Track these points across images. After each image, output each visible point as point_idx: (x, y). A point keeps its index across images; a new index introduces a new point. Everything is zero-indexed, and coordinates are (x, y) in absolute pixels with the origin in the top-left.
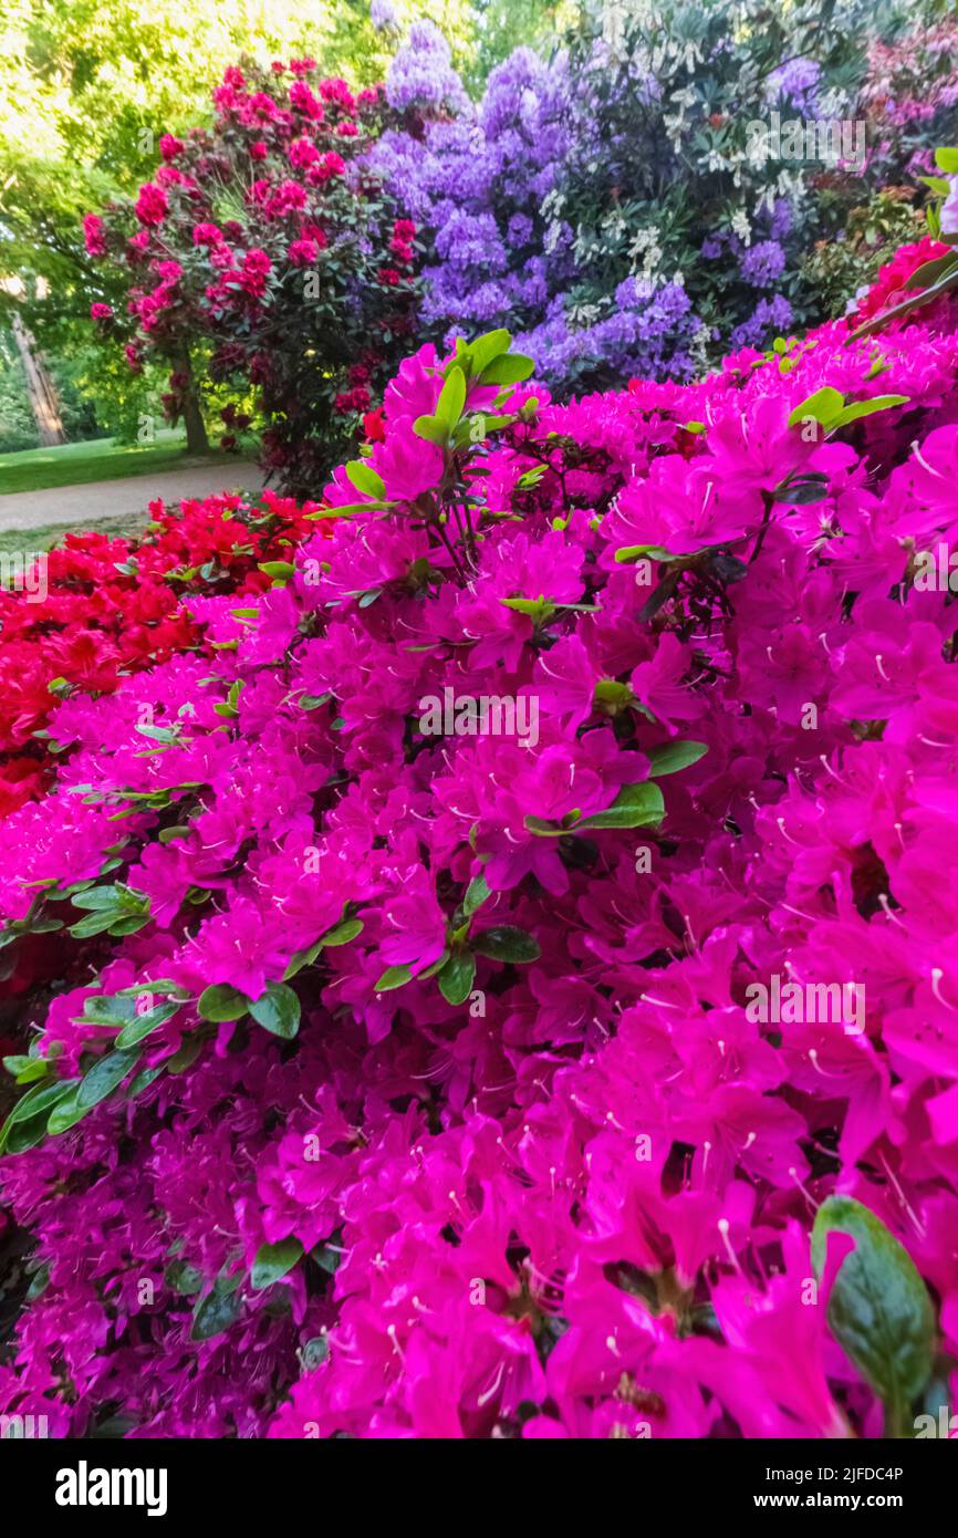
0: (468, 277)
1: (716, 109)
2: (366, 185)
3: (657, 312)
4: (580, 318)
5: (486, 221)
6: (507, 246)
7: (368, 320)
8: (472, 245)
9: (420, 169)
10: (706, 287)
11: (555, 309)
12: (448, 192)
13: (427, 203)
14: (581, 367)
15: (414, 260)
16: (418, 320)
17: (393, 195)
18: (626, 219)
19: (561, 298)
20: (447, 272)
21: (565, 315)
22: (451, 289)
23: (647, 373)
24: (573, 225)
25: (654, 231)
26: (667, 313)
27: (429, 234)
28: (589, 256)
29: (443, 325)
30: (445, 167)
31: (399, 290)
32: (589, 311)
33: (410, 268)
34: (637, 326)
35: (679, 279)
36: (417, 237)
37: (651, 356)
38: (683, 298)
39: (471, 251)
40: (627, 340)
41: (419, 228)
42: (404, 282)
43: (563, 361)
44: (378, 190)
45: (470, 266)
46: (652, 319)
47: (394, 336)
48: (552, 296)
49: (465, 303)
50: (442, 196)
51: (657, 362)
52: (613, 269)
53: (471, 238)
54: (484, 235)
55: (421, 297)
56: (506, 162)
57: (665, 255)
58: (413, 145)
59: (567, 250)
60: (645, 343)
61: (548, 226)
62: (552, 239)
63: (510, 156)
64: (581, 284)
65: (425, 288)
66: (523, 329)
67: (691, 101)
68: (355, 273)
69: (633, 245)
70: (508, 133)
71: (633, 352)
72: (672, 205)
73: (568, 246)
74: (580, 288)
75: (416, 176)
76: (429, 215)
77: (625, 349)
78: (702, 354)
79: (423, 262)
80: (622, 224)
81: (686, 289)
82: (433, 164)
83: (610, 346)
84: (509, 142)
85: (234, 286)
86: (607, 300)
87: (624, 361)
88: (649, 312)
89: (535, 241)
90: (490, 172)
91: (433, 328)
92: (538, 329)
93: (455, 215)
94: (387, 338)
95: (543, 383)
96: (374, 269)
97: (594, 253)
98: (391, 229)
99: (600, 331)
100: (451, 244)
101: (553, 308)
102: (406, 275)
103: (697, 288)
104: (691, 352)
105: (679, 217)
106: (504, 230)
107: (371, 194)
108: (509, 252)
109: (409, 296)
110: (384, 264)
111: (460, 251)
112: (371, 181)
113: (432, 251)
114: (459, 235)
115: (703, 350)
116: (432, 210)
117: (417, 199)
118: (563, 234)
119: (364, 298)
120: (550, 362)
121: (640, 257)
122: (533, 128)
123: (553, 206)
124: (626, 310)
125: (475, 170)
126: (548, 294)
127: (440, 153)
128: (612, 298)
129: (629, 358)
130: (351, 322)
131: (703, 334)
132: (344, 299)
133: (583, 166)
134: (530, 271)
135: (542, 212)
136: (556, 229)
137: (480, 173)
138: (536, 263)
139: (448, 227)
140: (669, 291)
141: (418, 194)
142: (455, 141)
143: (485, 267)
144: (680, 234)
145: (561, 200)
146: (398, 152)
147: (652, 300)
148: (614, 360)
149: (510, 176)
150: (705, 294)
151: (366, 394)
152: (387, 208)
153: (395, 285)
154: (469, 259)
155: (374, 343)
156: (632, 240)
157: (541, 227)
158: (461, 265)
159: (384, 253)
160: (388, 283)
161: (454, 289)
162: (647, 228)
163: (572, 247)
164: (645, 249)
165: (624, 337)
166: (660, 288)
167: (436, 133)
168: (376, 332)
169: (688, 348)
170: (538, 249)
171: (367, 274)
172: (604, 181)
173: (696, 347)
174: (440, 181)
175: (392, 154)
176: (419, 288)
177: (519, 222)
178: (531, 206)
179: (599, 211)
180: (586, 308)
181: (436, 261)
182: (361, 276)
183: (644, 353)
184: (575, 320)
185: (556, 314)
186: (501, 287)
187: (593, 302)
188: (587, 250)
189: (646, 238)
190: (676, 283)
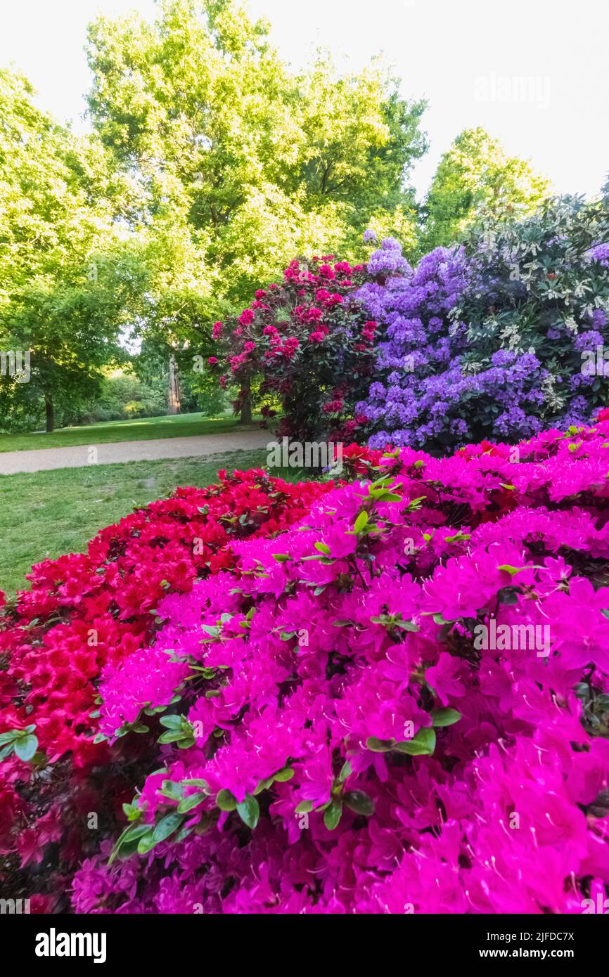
0: (404, 347)
1: (551, 270)
2: (353, 307)
3: (518, 368)
4: (469, 369)
5: (416, 322)
6: (427, 332)
7: (346, 367)
8: (407, 333)
9: (381, 298)
10: (551, 354)
11: (455, 364)
12: (396, 308)
13: (384, 313)
14: (469, 396)
15: (374, 339)
16: (373, 368)
17: (366, 310)
18: (497, 320)
19: (458, 358)
20: (392, 345)
21: (461, 367)
22: (393, 353)
23: (513, 400)
24: (466, 322)
25: (515, 327)
26: (525, 369)
27: (384, 327)
28: (476, 338)
29: (387, 371)
30: (395, 297)
31: (365, 354)
32: (476, 366)
33: (372, 343)
34: (505, 375)
35: (532, 350)
36: (377, 329)
37: (516, 390)
38: (535, 360)
39: (407, 336)
40: (499, 382)
41: (378, 324)
42: (368, 350)
43: (458, 393)
44: (359, 308)
45: (405, 343)
46: (515, 372)
47: (359, 375)
48: (453, 356)
49: (401, 360)
50: (392, 310)
51: (520, 393)
52: (492, 345)
53: (407, 329)
54: (415, 329)
55: (377, 357)
56: (429, 295)
57: (522, 339)
58: (379, 288)
59: (463, 335)
60: (511, 384)
61: (452, 323)
62: (454, 329)
63: (431, 292)
64: (471, 351)
65: (379, 353)
66: (435, 373)
67: (535, 267)
68: (342, 346)
69: (503, 333)
70: (430, 282)
71: (503, 388)
72: (526, 314)
73: (463, 333)
74: (470, 354)
75: (379, 302)
76: (385, 319)
77: (497, 387)
78: (551, 390)
79: (379, 340)
80: (496, 323)
81: (538, 356)
82: (389, 296)
83: (488, 385)
84: (431, 286)
85: (279, 353)
86: (487, 360)
87: (497, 393)
88: (513, 367)
89: (444, 329)
90: (420, 300)
91: (382, 372)
92: (444, 374)
93: (399, 319)
94: (356, 376)
95: (445, 403)
96: (352, 344)
97: (479, 337)
98: (364, 325)
99: (482, 377)
100: (395, 332)
101: (453, 363)
102: (368, 346)
103: (545, 354)
104: (542, 389)
105: (531, 319)
106: (426, 325)
107: (355, 311)
108: (428, 335)
109: (370, 357)
110: (358, 342)
111: (400, 336)
112: (355, 304)
113: (385, 334)
114: (401, 328)
115: (551, 388)
116: (386, 316)
117: (378, 311)
118: (460, 327)
119: (345, 357)
120: (449, 393)
121: (507, 339)
122: (445, 278)
123: (455, 314)
124: (498, 366)
125: (411, 299)
126: (451, 356)
127: (393, 291)
128: (490, 359)
129: (501, 391)
130: (337, 368)
131: (550, 379)
132: (334, 358)
133: (473, 295)
134: (440, 344)
135: (448, 317)
136: (456, 325)
137: (414, 300)
138: (444, 341)
139: (394, 324)
140: (526, 357)
141: (380, 309)
142: (402, 285)
143: (414, 343)
144: (532, 328)
145: (460, 311)
146: (371, 292)
147: (515, 361)
148: (491, 392)
149: (431, 301)
150: (551, 358)
151: (341, 404)
152: (363, 316)
153: (363, 351)
154: (405, 339)
155: (348, 378)
156: (502, 331)
157: (447, 323)
158: (400, 342)
159: (359, 336)
160: (359, 351)
161: (396, 352)
162: (511, 325)
163: (466, 334)
164: (510, 335)
165: (497, 380)
166: (520, 355)
167: (391, 283)
168: (350, 373)
169: (541, 386)
170: (446, 334)
171: (348, 346)
172: (486, 301)
173: (546, 386)
174: (392, 304)
175: (368, 292)
176: (375, 353)
177: (433, 321)
178: (443, 313)
179: (482, 316)
180: (473, 364)
181: (387, 339)
182: (345, 347)
183: (510, 390)
184: (467, 370)
185: (456, 366)
186: (423, 352)
187: (478, 361)
188: (475, 335)
189: (510, 330)
190: (530, 353)
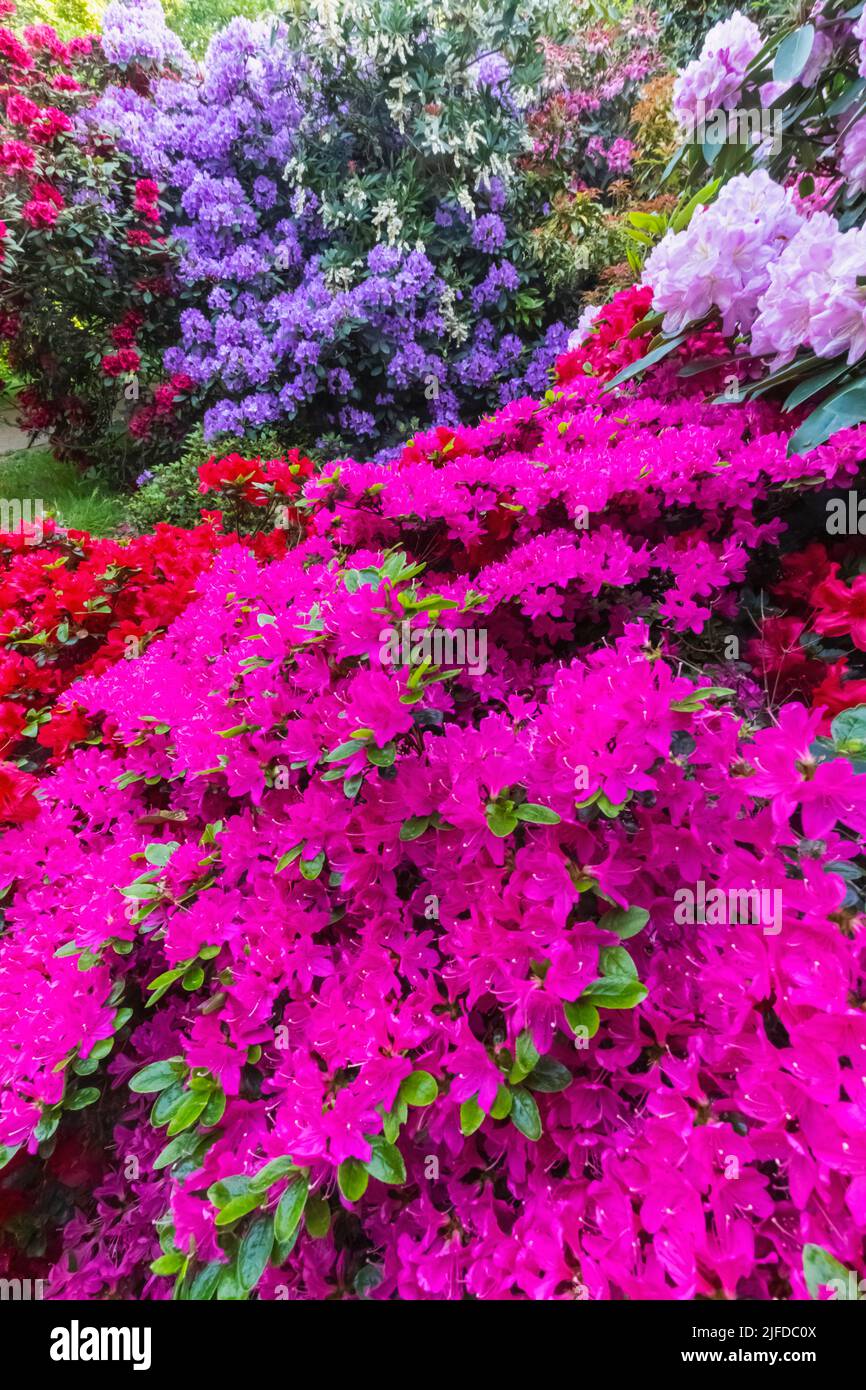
0: (221, 238)
1: (430, 98)
2: (98, 143)
3: (406, 276)
4: (337, 280)
5: (231, 184)
6: (254, 207)
7: (123, 280)
8: (222, 208)
9: (152, 127)
10: (444, 251)
11: (312, 270)
12: (186, 152)
13: (166, 162)
14: (348, 329)
15: (161, 218)
16: (176, 280)
17: (128, 153)
18: (366, 190)
19: (316, 259)
20: (198, 232)
21: (322, 276)
22: (205, 250)
23: (406, 331)
24: (317, 191)
25: (393, 203)
26: (417, 278)
27: (174, 194)
28: (336, 222)
29: (205, 286)
30: (179, 127)
31: (153, 252)
32: (345, 274)
33: (159, 229)
34: (391, 290)
35: (420, 245)
36: (162, 196)
37: (407, 315)
38: (427, 265)
39: (222, 214)
40: (385, 303)
41: (161, 187)
42: (155, 243)
43: (330, 325)
44: (111, 147)
45: (222, 228)
46: (404, 284)
47: (154, 296)
48: (307, 256)
49: (223, 265)
50: (179, 155)
51: (413, 320)
52: (360, 236)
53: (218, 201)
54: (231, 198)
55: (178, 258)
56: (242, 128)
57: (405, 224)
58: (140, 102)
59: (315, 218)
60: (400, 305)
61: (292, 192)
62: (299, 200)
63: (245, 122)
64: (333, 247)
65: (179, 249)
66: (285, 290)
67: (407, 88)
68: (101, 233)
69: (375, 214)
70: (238, 99)
71: (391, 312)
72: (404, 179)
73: (315, 211)
74: (334, 252)
75: (149, 135)
76: (171, 175)
77: (384, 311)
78: (450, 313)
79: (171, 221)
80: (363, 196)
81: (429, 256)
82: (166, 123)
83: (370, 307)
84: (241, 108)
86: (360, 263)
87: (384, 320)
88: (400, 277)
89: (282, 203)
90: (227, 137)
91: (194, 289)
92: (299, 290)
93: (198, 177)
94: (148, 299)
95: (314, 343)
96: (121, 229)
97: (341, 219)
98: (133, 188)
99: (359, 292)
100: (199, 206)
101: (309, 269)
102: (156, 235)
103: (437, 253)
104: (441, 311)
105: (412, 190)
106: (250, 192)
107: (105, 153)
108: (259, 214)
109: (164, 257)
110: (130, 224)
111: (211, 213)
112: (102, 138)
113: (179, 210)
114: (205, 197)
115: (451, 309)
116: (173, 169)
117: (155, 160)
118: (308, 199)
119: (114, 258)
120: (318, 324)
121: (384, 225)
122: (261, 92)
123: (295, 172)
124: (379, 275)
125: (211, 134)
126: (303, 255)
127: (170, 112)
128: (365, 261)
129: (388, 317)
130: (106, 282)
131: (448, 295)
132: (95, 261)
133: (316, 136)
134: (282, 232)
135: (285, 178)
136: (301, 195)
137: (217, 137)
138: (286, 225)
139: (192, 189)
140: (414, 258)
141: (155, 153)
142: (185, 100)
143: (238, 229)
144: (415, 207)
145: (302, 168)
146: (127, 110)
147: (401, 265)
148: (375, 320)
149: (247, 140)
150: (445, 259)
151: (134, 355)
152: (124, 166)
153: (147, 246)
154: (221, 221)
155: (133, 303)
156: (374, 210)
157: (286, 191)
158: (213, 227)
159: (130, 214)
160: (139, 245)
161: (208, 248)
162: (385, 199)
163: (319, 212)
164: (387, 218)
165: (381, 300)
166: (406, 255)
167: (163, 90)
168: (135, 293)
169: (438, 306)
170: (287, 211)
171: (115, 235)
172: (337, 149)
173: (444, 306)
174: (176, 141)
175: (120, 110)
176: (173, 250)
177: (262, 185)
178: (274, 170)
179: (339, 179)
180: (342, 270)
181: (184, 220)
182: (108, 235)
183: (401, 314)
184: (333, 281)
185: (316, 275)
186: (256, 247)
187: (347, 265)
188: (334, 216)
189: (386, 209)
190: (419, 251)
